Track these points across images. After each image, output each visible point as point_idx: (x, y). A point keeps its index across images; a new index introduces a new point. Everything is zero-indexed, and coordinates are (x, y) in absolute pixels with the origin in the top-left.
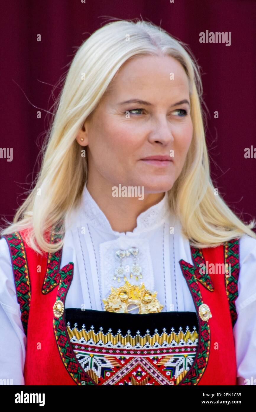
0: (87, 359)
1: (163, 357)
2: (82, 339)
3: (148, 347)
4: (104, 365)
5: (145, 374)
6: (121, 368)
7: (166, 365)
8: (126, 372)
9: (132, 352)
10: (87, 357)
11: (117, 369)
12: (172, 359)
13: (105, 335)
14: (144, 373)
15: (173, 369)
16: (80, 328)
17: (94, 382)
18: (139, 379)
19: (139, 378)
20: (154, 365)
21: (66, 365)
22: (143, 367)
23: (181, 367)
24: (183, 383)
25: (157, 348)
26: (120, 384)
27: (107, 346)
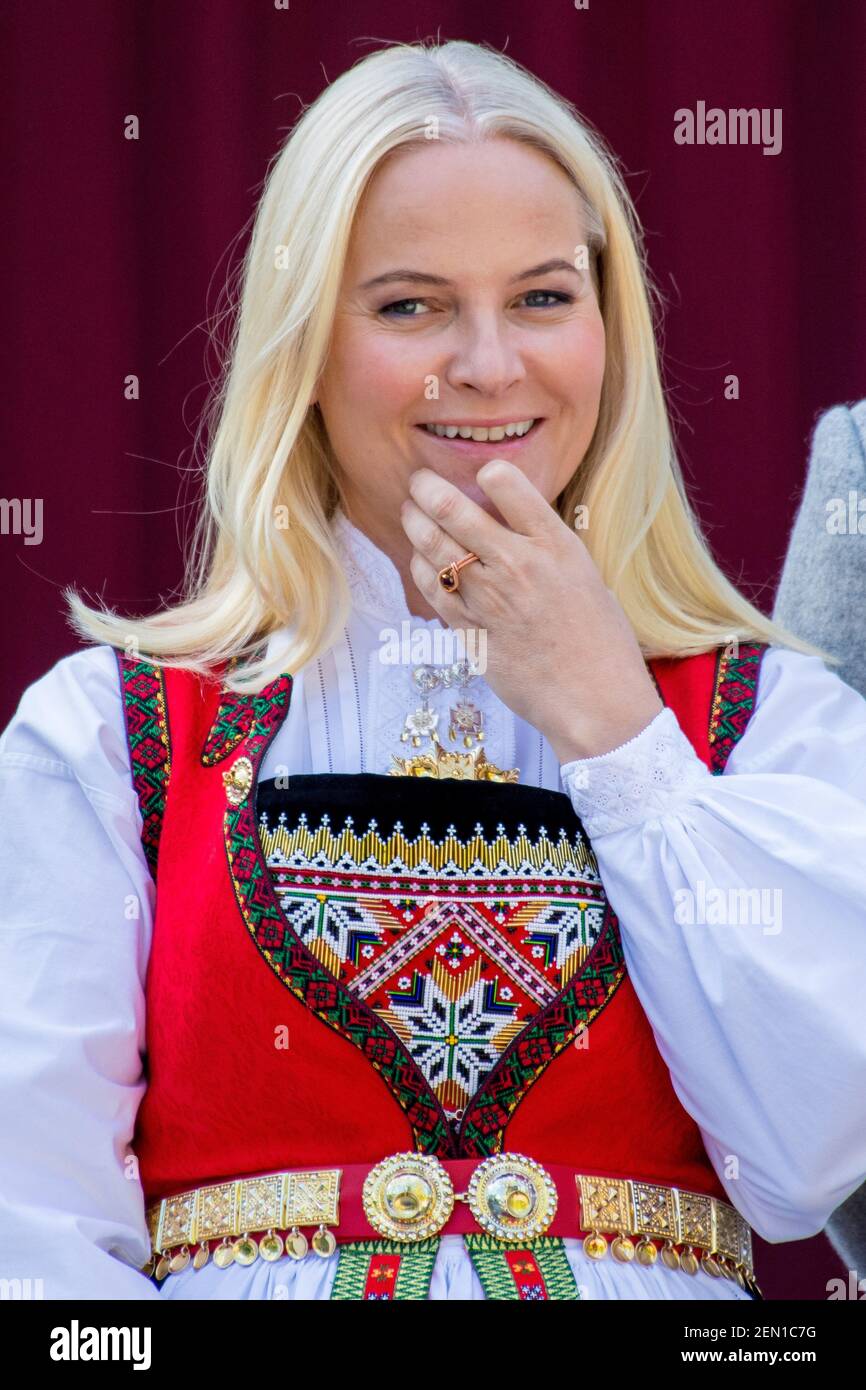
0: (310, 909)
1: (522, 904)
2: (299, 855)
3: (479, 873)
4: (355, 926)
5: (473, 951)
6: (404, 932)
7: (531, 928)
8: (418, 946)
9: (434, 888)
10: (308, 902)
11: (393, 935)
12: (548, 913)
13: (360, 840)
14: (468, 948)
15: (551, 941)
16: (292, 825)
17: (327, 972)
18: (454, 967)
19: (455, 963)
20: (497, 926)
21: (252, 928)
22: (465, 930)
23: (572, 935)
24: (580, 980)
25: (504, 878)
26: (401, 980)
27: (363, 870)
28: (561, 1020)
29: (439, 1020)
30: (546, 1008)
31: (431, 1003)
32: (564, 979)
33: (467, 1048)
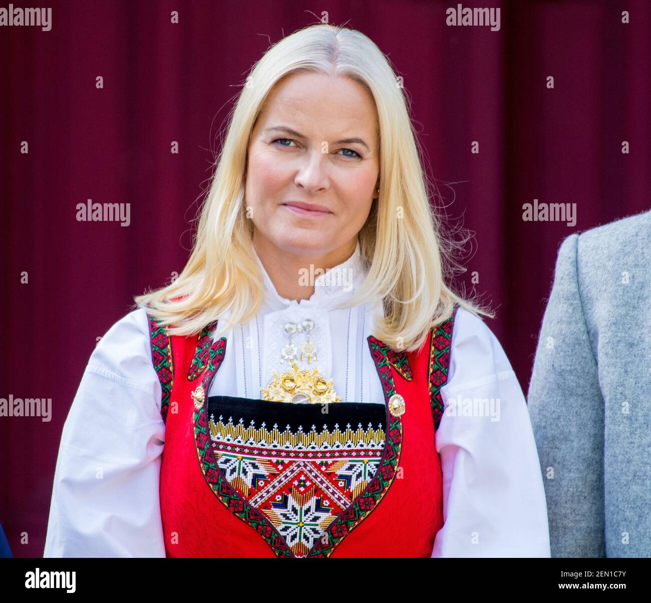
0: (234, 462)
1: (334, 462)
2: (229, 436)
3: (313, 448)
4: (256, 471)
5: (310, 484)
6: (278, 475)
7: (339, 473)
8: (285, 481)
9: (292, 455)
10: (234, 459)
11: (273, 476)
12: (347, 465)
13: (257, 431)
14: (308, 482)
15: (348, 479)
16: (226, 422)
17: (242, 493)
18: (302, 491)
19: (302, 489)
20: (322, 472)
21: (204, 472)
22: (307, 474)
23: (359, 476)
24: (362, 498)
25: (326, 450)
26: (277, 497)
27: (259, 446)
28: (352, 516)
29: (295, 515)
30: (345, 510)
31: (291, 507)
32: (354, 497)
33: (308, 528)
